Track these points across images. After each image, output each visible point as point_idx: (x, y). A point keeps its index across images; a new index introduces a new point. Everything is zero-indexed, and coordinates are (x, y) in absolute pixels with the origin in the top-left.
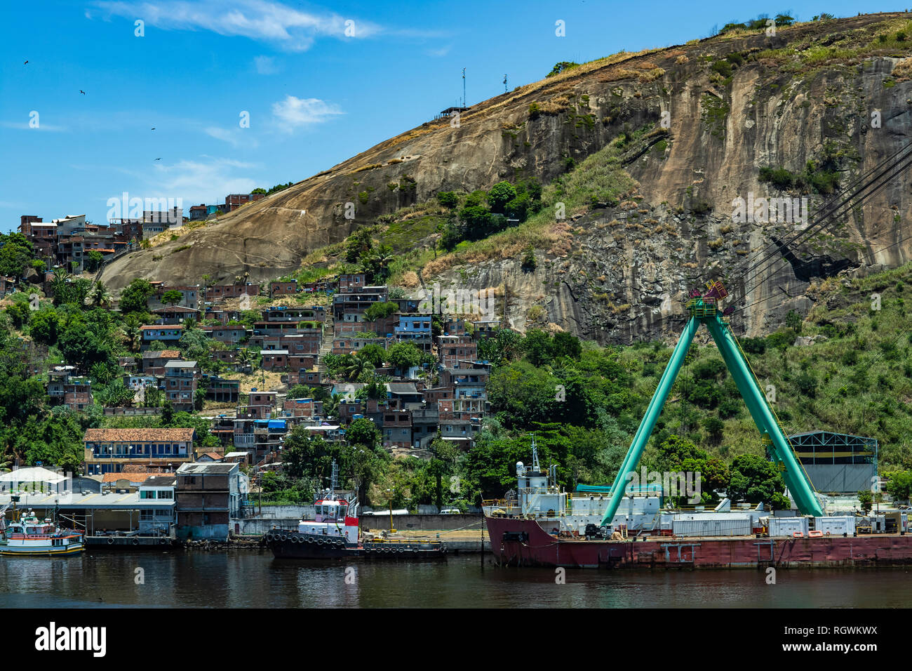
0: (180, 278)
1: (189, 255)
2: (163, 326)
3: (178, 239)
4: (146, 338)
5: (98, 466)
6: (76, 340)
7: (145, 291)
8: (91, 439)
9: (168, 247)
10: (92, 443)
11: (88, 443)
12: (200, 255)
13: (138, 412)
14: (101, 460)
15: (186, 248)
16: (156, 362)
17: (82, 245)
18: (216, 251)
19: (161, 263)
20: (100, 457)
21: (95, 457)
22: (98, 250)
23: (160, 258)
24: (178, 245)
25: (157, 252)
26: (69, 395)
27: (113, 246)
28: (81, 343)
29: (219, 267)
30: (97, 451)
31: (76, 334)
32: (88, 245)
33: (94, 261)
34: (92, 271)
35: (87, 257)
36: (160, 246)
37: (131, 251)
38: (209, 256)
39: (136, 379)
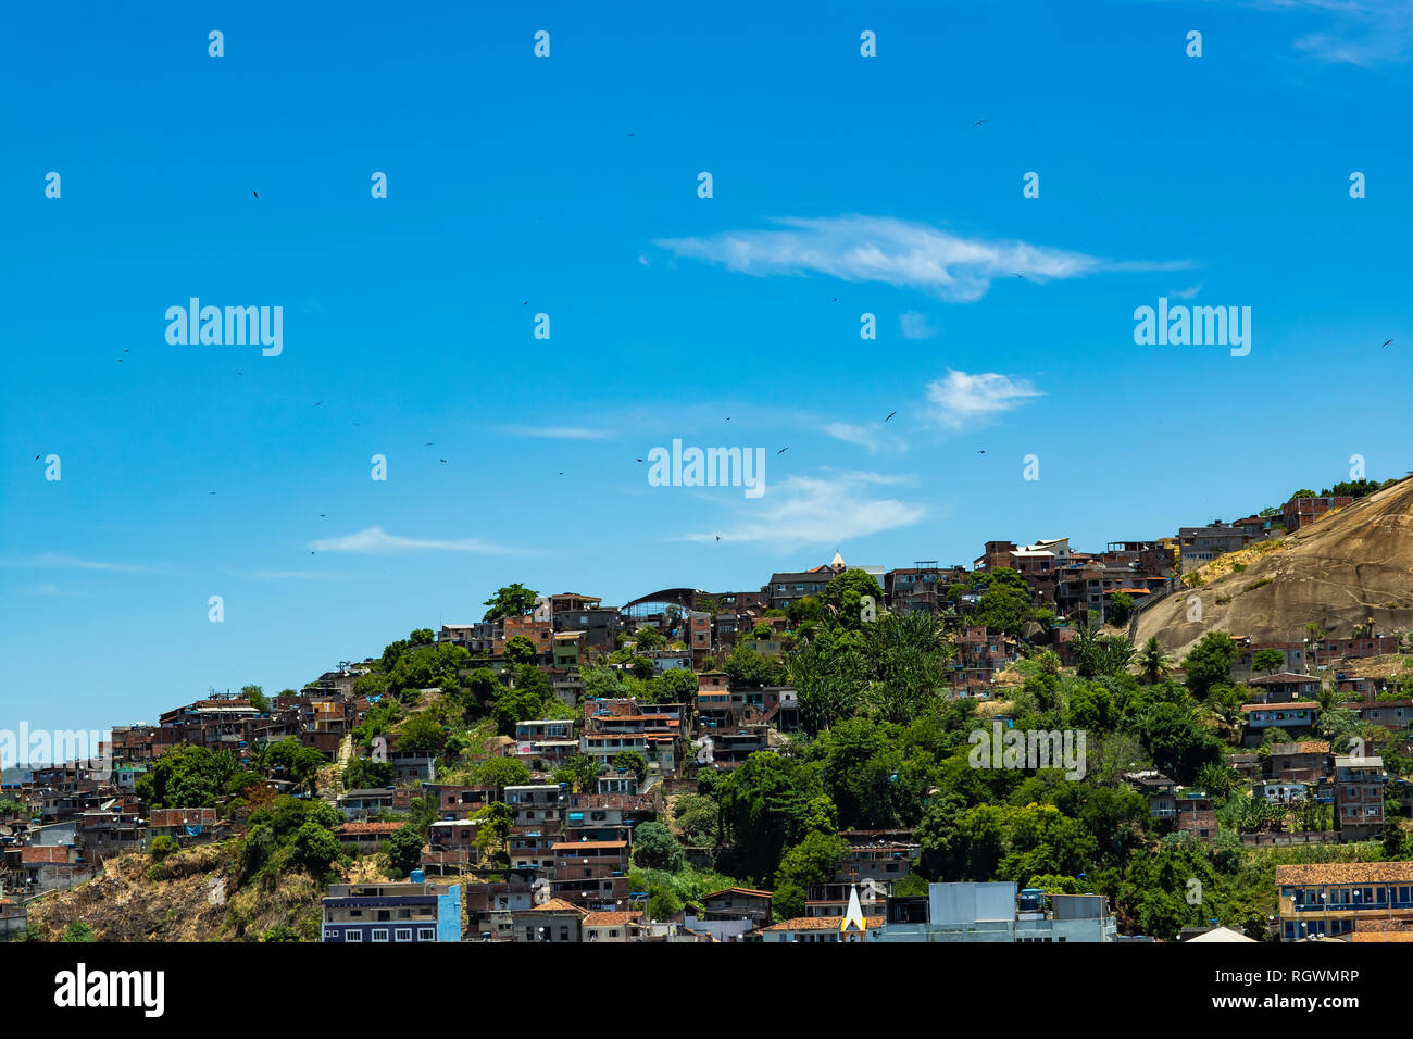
0: (1267, 630)
1: (1273, 594)
2: (1266, 706)
3: (1247, 570)
4: (1254, 724)
5: (1304, 925)
6: (1170, 729)
7: (1226, 650)
8: (1289, 881)
9: (1234, 583)
10: (1291, 887)
11: (1285, 887)
12: (1291, 593)
13: (1295, 839)
14: (1309, 914)
15: (1265, 583)
16: (1293, 760)
17: (1101, 584)
18: (1315, 586)
19: (1231, 607)
20: (1306, 909)
21: (1298, 909)
22: (1123, 591)
23: (1228, 600)
24: (1251, 580)
25: (1221, 590)
26: (1184, 815)
27: (1145, 583)
28: (1176, 734)
29: (1324, 610)
30: (1299, 901)
31: (1168, 721)
32: (1107, 584)
33: (1122, 607)
34: (1118, 624)
35: (1108, 603)
36: (1218, 581)
37: (1175, 591)
38: (1306, 595)
39: (1275, 787)
